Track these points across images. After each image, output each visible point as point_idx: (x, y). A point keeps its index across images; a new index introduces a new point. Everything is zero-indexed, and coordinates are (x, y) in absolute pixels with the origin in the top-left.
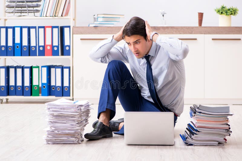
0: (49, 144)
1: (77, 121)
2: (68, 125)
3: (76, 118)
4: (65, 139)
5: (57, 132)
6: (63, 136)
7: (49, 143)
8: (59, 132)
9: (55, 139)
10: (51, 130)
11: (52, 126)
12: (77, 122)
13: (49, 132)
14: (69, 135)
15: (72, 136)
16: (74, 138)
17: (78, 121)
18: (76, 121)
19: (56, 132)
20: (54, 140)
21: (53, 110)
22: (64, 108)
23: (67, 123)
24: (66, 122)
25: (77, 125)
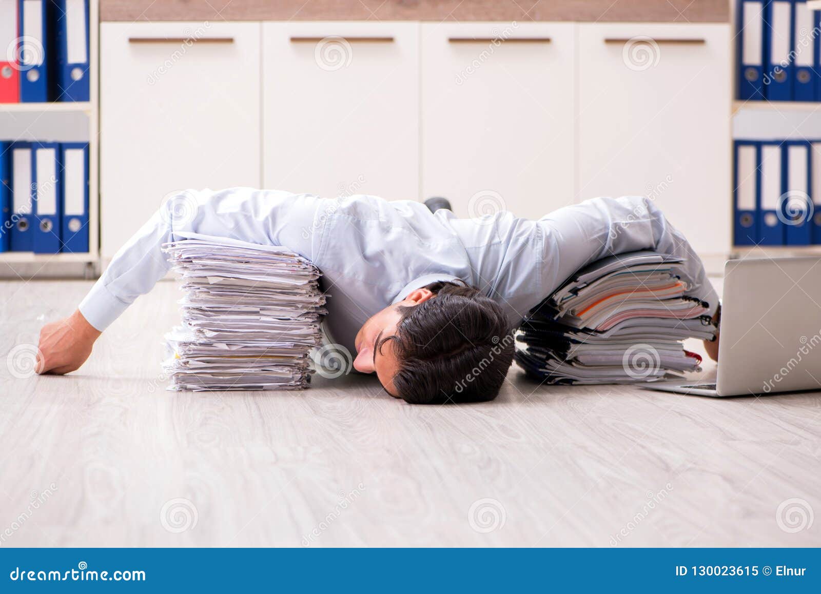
0: (191, 390)
1: (303, 308)
2: (268, 318)
3: (301, 294)
4: (253, 370)
5: (226, 348)
6: (246, 362)
7: (189, 386)
8: (234, 348)
9: (212, 374)
10: (201, 341)
11: (203, 326)
12: (305, 311)
13: (192, 346)
14: (271, 359)
15: (281, 359)
16: (287, 368)
17: (306, 308)
18: (300, 306)
19: (223, 346)
20: (210, 376)
21: (204, 266)
22: (247, 260)
23: (261, 312)
24: (258, 309)
25: (303, 319)
